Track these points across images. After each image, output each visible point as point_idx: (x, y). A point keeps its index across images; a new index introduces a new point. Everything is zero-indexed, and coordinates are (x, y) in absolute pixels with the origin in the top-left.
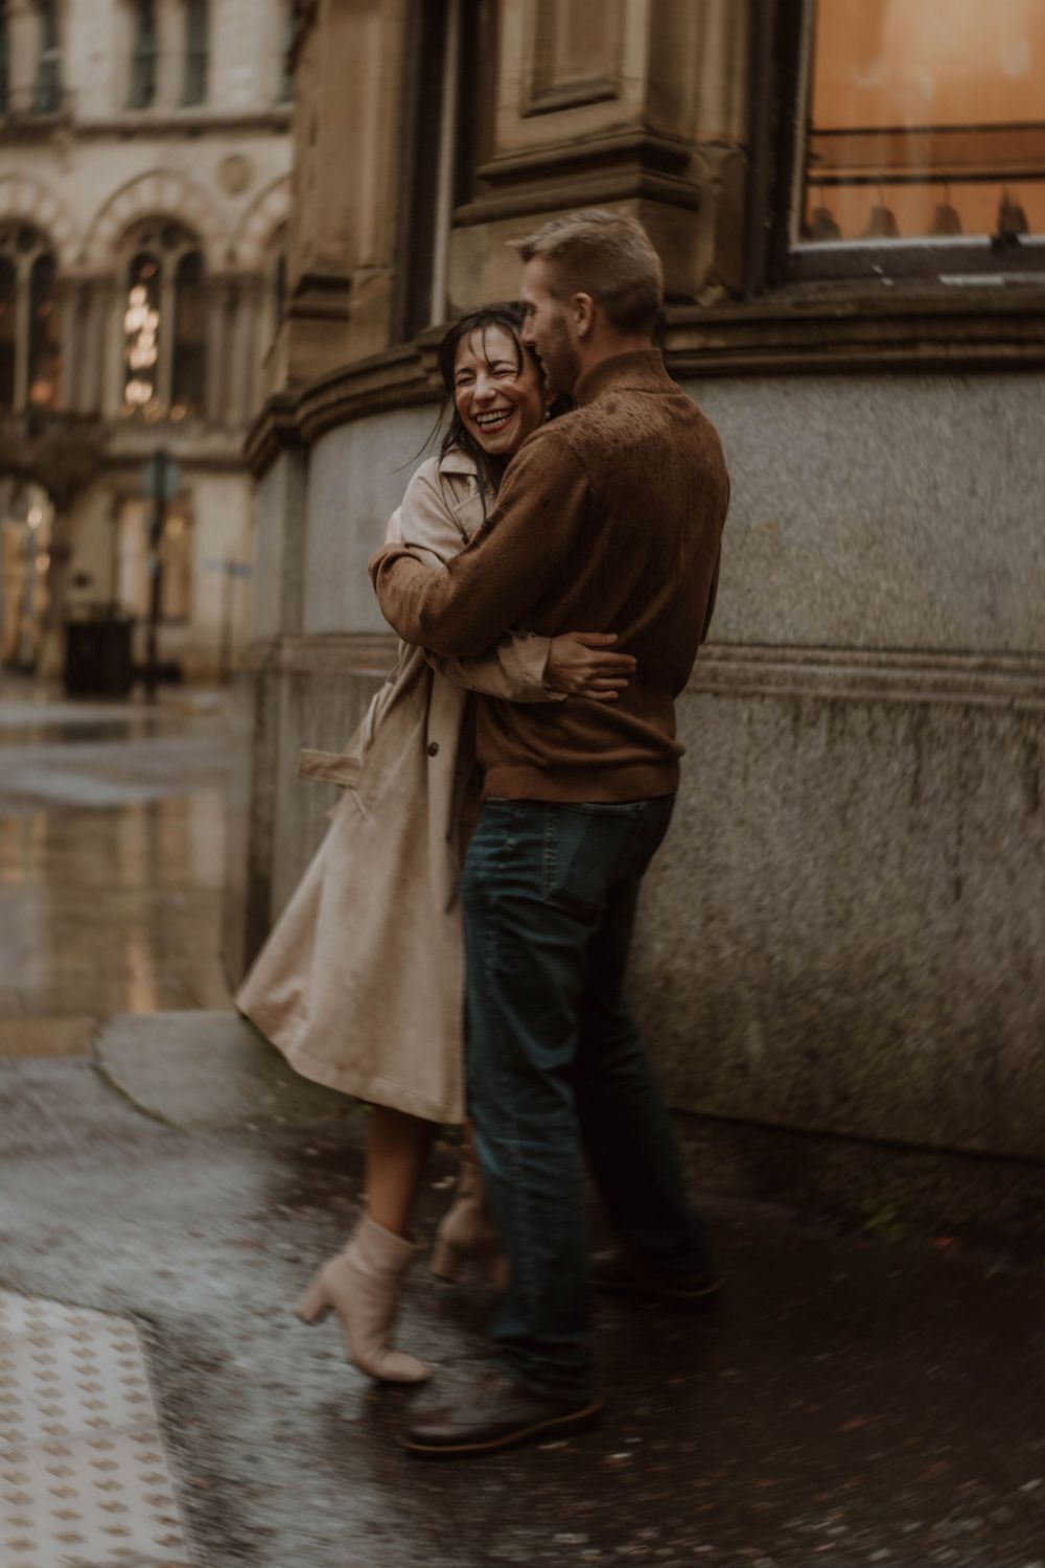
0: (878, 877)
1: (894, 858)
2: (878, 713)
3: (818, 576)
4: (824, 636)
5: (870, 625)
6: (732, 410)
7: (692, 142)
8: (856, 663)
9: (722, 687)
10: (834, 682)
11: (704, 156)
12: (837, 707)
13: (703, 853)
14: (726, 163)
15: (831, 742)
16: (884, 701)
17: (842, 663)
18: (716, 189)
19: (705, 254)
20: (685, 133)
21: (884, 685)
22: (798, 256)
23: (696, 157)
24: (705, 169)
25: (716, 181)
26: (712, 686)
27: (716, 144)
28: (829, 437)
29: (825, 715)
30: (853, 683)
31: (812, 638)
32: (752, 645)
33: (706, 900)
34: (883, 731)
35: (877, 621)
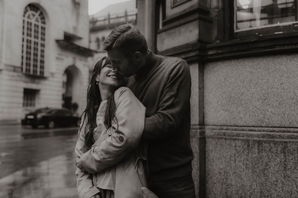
0: (276, 190)
1: (280, 185)
2: (272, 145)
3: (251, 108)
4: (254, 124)
5: (266, 120)
6: (225, 68)
7: (210, 8)
8: (264, 131)
9: (227, 137)
10: (258, 136)
11: (214, 11)
12: (259, 143)
13: (225, 180)
14: (218, 12)
15: (259, 152)
16: (273, 141)
17: (260, 131)
18: (217, 18)
19: (215, 33)
20: (208, 6)
21: (273, 137)
22: (236, 33)
23: (211, 11)
24: (214, 14)
25: (216, 16)
26: (224, 137)
27: (216, 8)
28: (251, 73)
29: (256, 145)
30: (264, 136)
31: (250, 124)
32: (234, 126)
33: (226, 193)
34: (274, 150)
35: (268, 119)
